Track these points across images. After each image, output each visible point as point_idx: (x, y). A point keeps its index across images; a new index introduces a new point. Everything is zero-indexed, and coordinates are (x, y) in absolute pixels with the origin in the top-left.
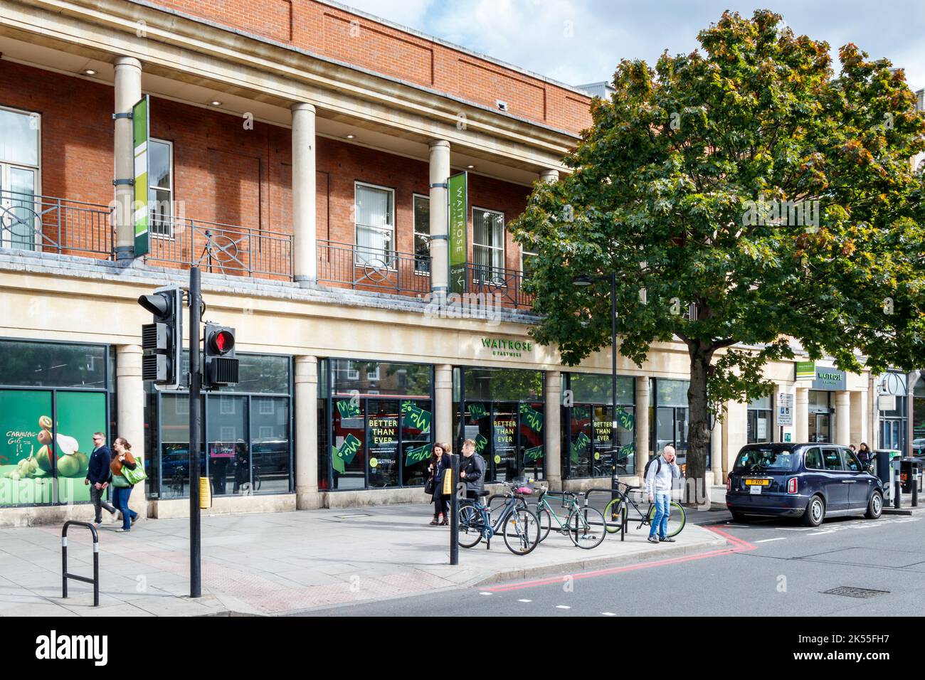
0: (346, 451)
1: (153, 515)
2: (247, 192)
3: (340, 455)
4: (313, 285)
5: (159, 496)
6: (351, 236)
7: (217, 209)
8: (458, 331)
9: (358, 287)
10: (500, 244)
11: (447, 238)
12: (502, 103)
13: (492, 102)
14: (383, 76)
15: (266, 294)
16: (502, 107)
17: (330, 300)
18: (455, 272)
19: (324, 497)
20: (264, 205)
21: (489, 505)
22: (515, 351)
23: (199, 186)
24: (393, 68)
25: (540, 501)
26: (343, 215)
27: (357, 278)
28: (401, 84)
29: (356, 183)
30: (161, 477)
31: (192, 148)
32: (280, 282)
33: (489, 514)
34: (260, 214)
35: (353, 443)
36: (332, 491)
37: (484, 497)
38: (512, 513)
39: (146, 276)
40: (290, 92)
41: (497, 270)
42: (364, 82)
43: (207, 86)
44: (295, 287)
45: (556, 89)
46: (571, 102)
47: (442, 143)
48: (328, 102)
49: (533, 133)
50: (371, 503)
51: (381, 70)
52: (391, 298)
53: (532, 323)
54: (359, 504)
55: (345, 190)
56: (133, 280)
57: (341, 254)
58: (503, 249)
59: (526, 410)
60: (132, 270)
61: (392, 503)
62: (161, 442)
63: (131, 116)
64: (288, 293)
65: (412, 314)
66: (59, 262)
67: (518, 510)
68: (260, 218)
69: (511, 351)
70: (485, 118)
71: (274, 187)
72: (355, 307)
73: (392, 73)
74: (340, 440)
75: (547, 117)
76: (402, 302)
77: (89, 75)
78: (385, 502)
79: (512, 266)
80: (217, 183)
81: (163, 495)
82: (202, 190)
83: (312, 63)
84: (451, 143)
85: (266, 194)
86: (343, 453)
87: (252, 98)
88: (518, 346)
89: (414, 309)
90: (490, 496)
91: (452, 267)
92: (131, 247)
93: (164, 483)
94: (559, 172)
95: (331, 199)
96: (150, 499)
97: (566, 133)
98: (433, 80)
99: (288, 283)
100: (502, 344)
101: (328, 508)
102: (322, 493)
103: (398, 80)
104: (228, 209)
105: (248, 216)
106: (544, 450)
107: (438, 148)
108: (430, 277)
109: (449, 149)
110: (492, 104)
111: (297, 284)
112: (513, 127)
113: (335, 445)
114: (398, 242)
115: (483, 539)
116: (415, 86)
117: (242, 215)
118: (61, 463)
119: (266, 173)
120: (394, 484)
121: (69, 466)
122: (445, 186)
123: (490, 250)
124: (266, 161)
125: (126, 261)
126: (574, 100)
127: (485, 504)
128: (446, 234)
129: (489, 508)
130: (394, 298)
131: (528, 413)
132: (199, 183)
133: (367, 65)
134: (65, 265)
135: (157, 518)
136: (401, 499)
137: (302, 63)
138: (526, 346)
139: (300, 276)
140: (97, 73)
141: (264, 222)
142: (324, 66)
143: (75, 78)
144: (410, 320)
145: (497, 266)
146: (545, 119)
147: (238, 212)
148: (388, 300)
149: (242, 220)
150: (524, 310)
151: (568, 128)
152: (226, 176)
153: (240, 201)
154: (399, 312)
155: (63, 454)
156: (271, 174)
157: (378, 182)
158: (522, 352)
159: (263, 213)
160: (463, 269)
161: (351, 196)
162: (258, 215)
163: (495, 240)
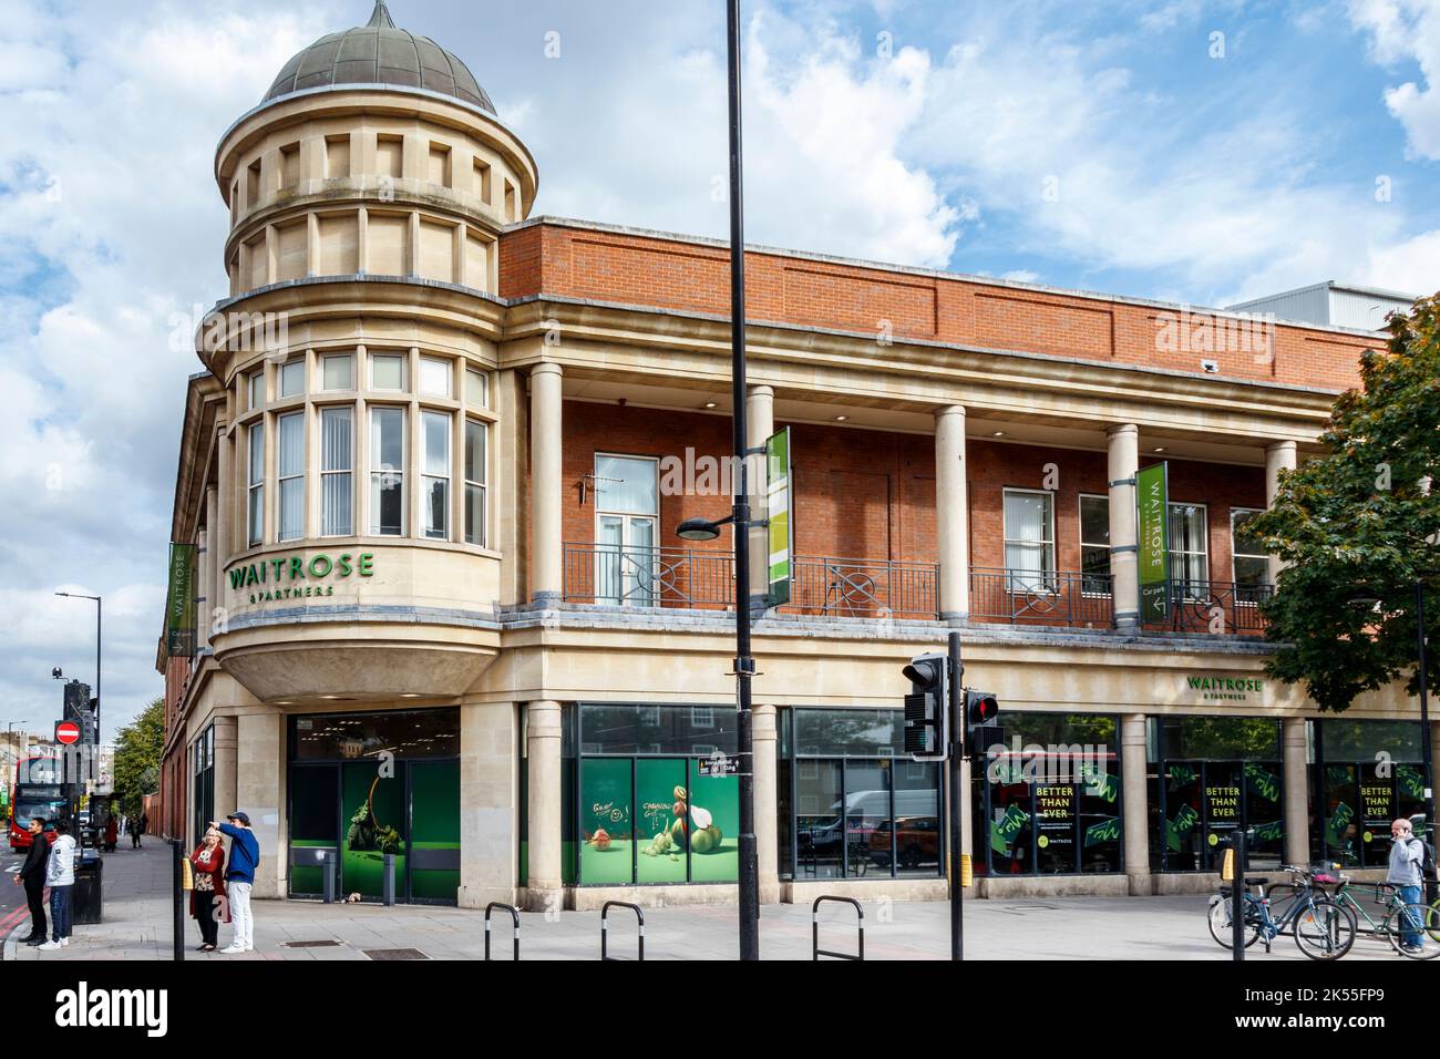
0: (1008, 827)
1: (786, 899)
2: (874, 516)
3: (1001, 831)
4: (965, 623)
5: (793, 877)
6: (998, 557)
7: (839, 540)
8: (1154, 669)
9: (1019, 621)
10: (1200, 547)
11: (1135, 549)
12: (1210, 363)
13: (1196, 365)
14: (1052, 358)
15: (912, 638)
16: (1209, 367)
17: (987, 641)
18: (1149, 592)
19: (980, 884)
20: (895, 529)
21: (1267, 896)
22: (1237, 692)
23: (821, 516)
24: (1061, 344)
25: (1337, 894)
26: (989, 531)
27: (1018, 610)
28: (1076, 363)
29: (1005, 489)
30: (796, 855)
31: (812, 473)
32: (925, 622)
33: (1268, 908)
34: (889, 541)
35: (1017, 817)
36: (992, 877)
37: (1260, 887)
38: (1307, 907)
39: (780, 626)
40: (936, 395)
41: (1197, 584)
42: (1027, 369)
43: (840, 403)
44: (942, 627)
45: (1289, 330)
46: (1313, 344)
47: (1126, 428)
48: (980, 400)
49: (1258, 396)
50: (1041, 894)
51: (1046, 349)
52: (1062, 631)
53: (1262, 652)
54: (1025, 894)
55: (991, 500)
56: (769, 632)
57: (987, 580)
58: (1206, 553)
59: (1255, 772)
60: (765, 621)
61: (1068, 895)
62: (796, 815)
63: (764, 451)
64: (937, 635)
65: (1093, 652)
66: (693, 619)
67: (1316, 904)
68: (889, 545)
69: (1231, 692)
70: (1188, 388)
71: (905, 507)
72: (1019, 646)
73: (1060, 351)
74: (1001, 813)
75: (1277, 371)
76: (1078, 636)
77: (709, 408)
78: (1060, 893)
79: (1218, 574)
80: (840, 510)
81: (798, 876)
82: (824, 519)
83: (965, 357)
84: (1139, 426)
85: (897, 515)
86: (1005, 830)
87: (888, 408)
88: (1240, 685)
89: (1095, 644)
90: (1268, 885)
91: (1143, 587)
92: (764, 595)
93: (800, 863)
94: (1297, 442)
95: (974, 513)
96: (782, 880)
97: (1309, 389)
98: (1113, 349)
99: (934, 622)
100: (1217, 684)
101: (987, 898)
102: (978, 879)
103: (1072, 360)
104: (852, 541)
105: (875, 544)
106: (1283, 827)
107: (1121, 435)
108: (1113, 600)
109: (1136, 435)
110: (1196, 367)
111: (946, 623)
112: (1228, 393)
113: (993, 818)
114: (1060, 558)
115: (1261, 938)
116: (1095, 363)
117: (869, 545)
118: (695, 837)
119: (896, 491)
120: (1070, 870)
121: (702, 841)
122: (1131, 483)
123: (1187, 556)
124: (896, 476)
125: (760, 611)
126: (1318, 340)
127: (1262, 895)
128: (1135, 544)
129: (1268, 900)
130: (1066, 632)
131: (1256, 777)
132: (820, 512)
133: (1030, 347)
134: (700, 620)
135: (792, 903)
136: (1080, 889)
137: (953, 360)
138: (1253, 684)
139: (949, 613)
140: (717, 405)
141: (895, 550)
142: (979, 359)
143: (693, 413)
144: (1090, 659)
145: (1197, 578)
146: (1273, 374)
147: (863, 541)
148: (1059, 636)
149: (868, 550)
150: (1247, 636)
151: (1309, 381)
152: (851, 501)
153: (864, 528)
154: (1076, 649)
155: (697, 828)
156: (903, 490)
157: (1033, 485)
158: (1246, 692)
159: (893, 539)
160: (1163, 589)
161: (999, 507)
162: (887, 542)
163: (1193, 542)
